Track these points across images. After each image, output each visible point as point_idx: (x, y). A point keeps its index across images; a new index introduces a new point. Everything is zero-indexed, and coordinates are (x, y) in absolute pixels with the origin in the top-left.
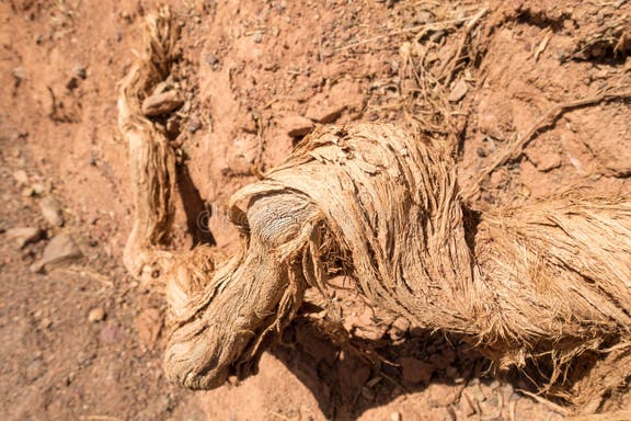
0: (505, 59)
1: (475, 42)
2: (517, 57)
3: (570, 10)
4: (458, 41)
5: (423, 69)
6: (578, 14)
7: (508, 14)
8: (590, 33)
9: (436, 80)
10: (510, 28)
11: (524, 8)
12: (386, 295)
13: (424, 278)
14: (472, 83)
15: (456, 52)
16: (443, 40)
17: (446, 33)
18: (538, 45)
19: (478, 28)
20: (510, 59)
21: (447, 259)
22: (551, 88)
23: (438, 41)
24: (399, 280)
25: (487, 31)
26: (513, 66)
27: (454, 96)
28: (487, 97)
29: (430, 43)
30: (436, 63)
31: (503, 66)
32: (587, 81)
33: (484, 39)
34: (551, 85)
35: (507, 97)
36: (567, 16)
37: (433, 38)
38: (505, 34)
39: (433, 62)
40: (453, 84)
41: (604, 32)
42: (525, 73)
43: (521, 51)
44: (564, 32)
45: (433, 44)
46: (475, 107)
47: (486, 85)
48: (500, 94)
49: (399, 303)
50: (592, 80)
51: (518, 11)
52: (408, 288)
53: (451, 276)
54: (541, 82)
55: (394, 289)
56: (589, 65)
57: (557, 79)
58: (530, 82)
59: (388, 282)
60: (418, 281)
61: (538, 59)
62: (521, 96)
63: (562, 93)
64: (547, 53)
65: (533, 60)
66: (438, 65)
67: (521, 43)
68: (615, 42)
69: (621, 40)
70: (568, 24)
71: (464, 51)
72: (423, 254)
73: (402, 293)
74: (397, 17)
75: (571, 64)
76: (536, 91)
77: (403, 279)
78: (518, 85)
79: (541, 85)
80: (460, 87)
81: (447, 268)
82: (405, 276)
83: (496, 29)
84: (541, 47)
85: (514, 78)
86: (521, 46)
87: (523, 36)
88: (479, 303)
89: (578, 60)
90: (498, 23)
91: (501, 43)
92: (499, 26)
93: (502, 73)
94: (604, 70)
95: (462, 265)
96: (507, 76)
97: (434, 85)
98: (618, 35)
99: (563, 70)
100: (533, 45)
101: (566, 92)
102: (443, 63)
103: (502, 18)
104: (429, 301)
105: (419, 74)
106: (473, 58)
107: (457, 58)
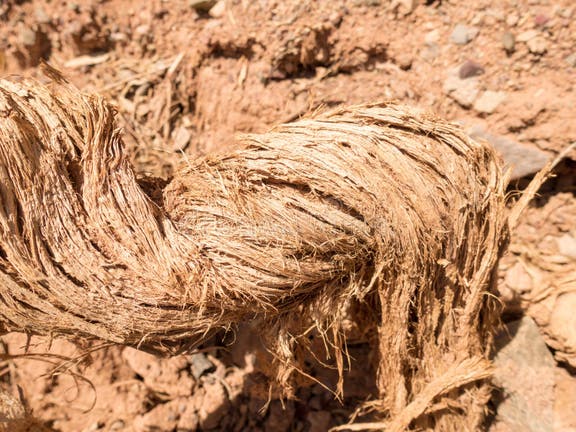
0: (214, 96)
1: (182, 88)
2: (224, 90)
3: (253, 35)
4: (165, 90)
5: (136, 124)
6: (260, 37)
7: (202, 52)
8: (276, 49)
9: (154, 132)
10: (208, 65)
11: (213, 42)
12: (33, 299)
13: (91, 255)
14: (193, 128)
15: (166, 100)
16: (150, 92)
17: (152, 85)
18: (238, 74)
19: (181, 73)
20: (219, 94)
21: (113, 211)
22: (264, 112)
23: (145, 93)
24: (49, 268)
25: (190, 74)
26: (224, 99)
27: (179, 145)
28: (212, 138)
29: (138, 98)
30: (150, 115)
31: (215, 102)
32: (291, 95)
33: (190, 82)
34: (264, 109)
35: (229, 131)
36: (252, 41)
37: (139, 92)
38: (207, 72)
39: (146, 116)
40: (174, 134)
41: (286, 45)
42: (237, 103)
43: (225, 84)
44: (256, 57)
45: (141, 99)
46: (202, 150)
47: (207, 127)
48: (222, 130)
49: (62, 309)
50: (296, 95)
51: (209, 45)
52: (70, 277)
53: (126, 235)
54: (254, 108)
55: (43, 284)
56: (288, 82)
57: (266, 100)
58: (245, 111)
59: (28, 274)
60: (85, 263)
61: (244, 88)
62: (241, 127)
63: (275, 112)
64: (249, 80)
65: (239, 90)
66: (153, 116)
67: (224, 76)
68: (300, 54)
69: (303, 50)
70: (256, 48)
71: (174, 98)
72: (80, 219)
73: (61, 288)
74: (97, 81)
75: (273, 84)
76: (253, 119)
77: (56, 265)
78: (235, 117)
79: (255, 111)
80: (182, 135)
81: (117, 224)
82: (58, 259)
83: (198, 71)
84: (243, 75)
85: (229, 110)
86: (224, 79)
87: (222, 69)
88: (180, 264)
89: (278, 80)
90: (197, 64)
91: (206, 81)
92: (199, 66)
93: (216, 110)
94: (302, 83)
95: (140, 217)
96: (222, 112)
97: (153, 138)
98: (299, 46)
99: (267, 91)
100: (235, 76)
101: (278, 110)
102: (157, 113)
103: (198, 58)
104: (114, 291)
105: (134, 129)
106: (185, 104)
107: (169, 105)
